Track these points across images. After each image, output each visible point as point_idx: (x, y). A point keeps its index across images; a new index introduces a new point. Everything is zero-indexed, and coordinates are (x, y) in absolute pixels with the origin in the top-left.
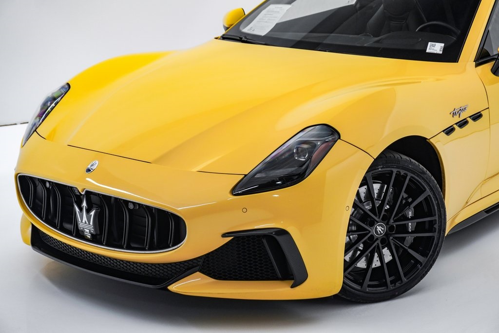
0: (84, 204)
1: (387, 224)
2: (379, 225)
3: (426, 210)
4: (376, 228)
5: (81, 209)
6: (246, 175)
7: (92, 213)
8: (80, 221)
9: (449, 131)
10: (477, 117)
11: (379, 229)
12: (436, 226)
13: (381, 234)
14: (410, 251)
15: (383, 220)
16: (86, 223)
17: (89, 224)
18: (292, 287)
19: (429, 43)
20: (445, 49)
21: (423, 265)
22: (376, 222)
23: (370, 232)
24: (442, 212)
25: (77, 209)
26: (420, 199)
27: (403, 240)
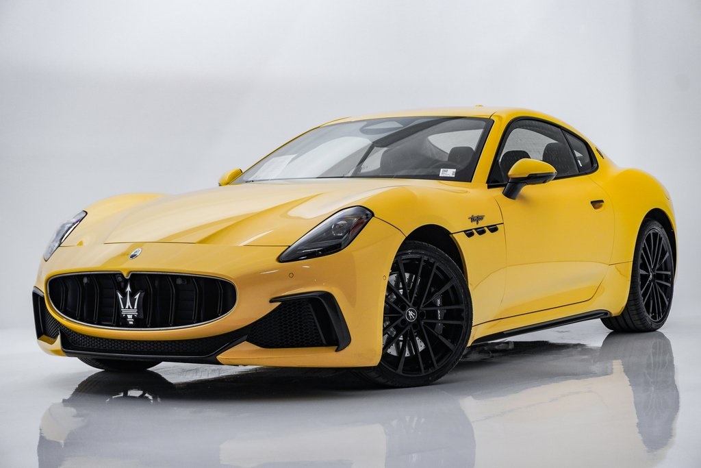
0: (129, 289)
1: (418, 309)
2: (410, 310)
3: (453, 299)
4: (408, 313)
5: (124, 295)
6: (290, 247)
7: (137, 296)
8: (123, 307)
9: (469, 234)
10: (494, 229)
11: (411, 313)
12: (464, 315)
13: (413, 319)
14: (441, 337)
15: (414, 305)
16: (129, 308)
17: (133, 308)
18: (336, 351)
19: (442, 170)
20: (456, 173)
21: (454, 352)
22: (407, 307)
23: (402, 315)
24: (469, 301)
25: (120, 296)
26: (447, 287)
27: (433, 326)
